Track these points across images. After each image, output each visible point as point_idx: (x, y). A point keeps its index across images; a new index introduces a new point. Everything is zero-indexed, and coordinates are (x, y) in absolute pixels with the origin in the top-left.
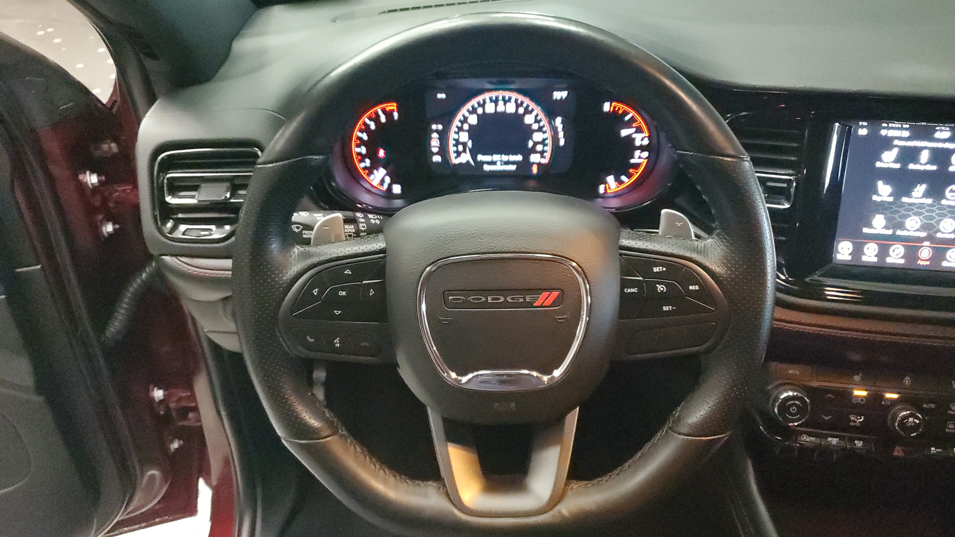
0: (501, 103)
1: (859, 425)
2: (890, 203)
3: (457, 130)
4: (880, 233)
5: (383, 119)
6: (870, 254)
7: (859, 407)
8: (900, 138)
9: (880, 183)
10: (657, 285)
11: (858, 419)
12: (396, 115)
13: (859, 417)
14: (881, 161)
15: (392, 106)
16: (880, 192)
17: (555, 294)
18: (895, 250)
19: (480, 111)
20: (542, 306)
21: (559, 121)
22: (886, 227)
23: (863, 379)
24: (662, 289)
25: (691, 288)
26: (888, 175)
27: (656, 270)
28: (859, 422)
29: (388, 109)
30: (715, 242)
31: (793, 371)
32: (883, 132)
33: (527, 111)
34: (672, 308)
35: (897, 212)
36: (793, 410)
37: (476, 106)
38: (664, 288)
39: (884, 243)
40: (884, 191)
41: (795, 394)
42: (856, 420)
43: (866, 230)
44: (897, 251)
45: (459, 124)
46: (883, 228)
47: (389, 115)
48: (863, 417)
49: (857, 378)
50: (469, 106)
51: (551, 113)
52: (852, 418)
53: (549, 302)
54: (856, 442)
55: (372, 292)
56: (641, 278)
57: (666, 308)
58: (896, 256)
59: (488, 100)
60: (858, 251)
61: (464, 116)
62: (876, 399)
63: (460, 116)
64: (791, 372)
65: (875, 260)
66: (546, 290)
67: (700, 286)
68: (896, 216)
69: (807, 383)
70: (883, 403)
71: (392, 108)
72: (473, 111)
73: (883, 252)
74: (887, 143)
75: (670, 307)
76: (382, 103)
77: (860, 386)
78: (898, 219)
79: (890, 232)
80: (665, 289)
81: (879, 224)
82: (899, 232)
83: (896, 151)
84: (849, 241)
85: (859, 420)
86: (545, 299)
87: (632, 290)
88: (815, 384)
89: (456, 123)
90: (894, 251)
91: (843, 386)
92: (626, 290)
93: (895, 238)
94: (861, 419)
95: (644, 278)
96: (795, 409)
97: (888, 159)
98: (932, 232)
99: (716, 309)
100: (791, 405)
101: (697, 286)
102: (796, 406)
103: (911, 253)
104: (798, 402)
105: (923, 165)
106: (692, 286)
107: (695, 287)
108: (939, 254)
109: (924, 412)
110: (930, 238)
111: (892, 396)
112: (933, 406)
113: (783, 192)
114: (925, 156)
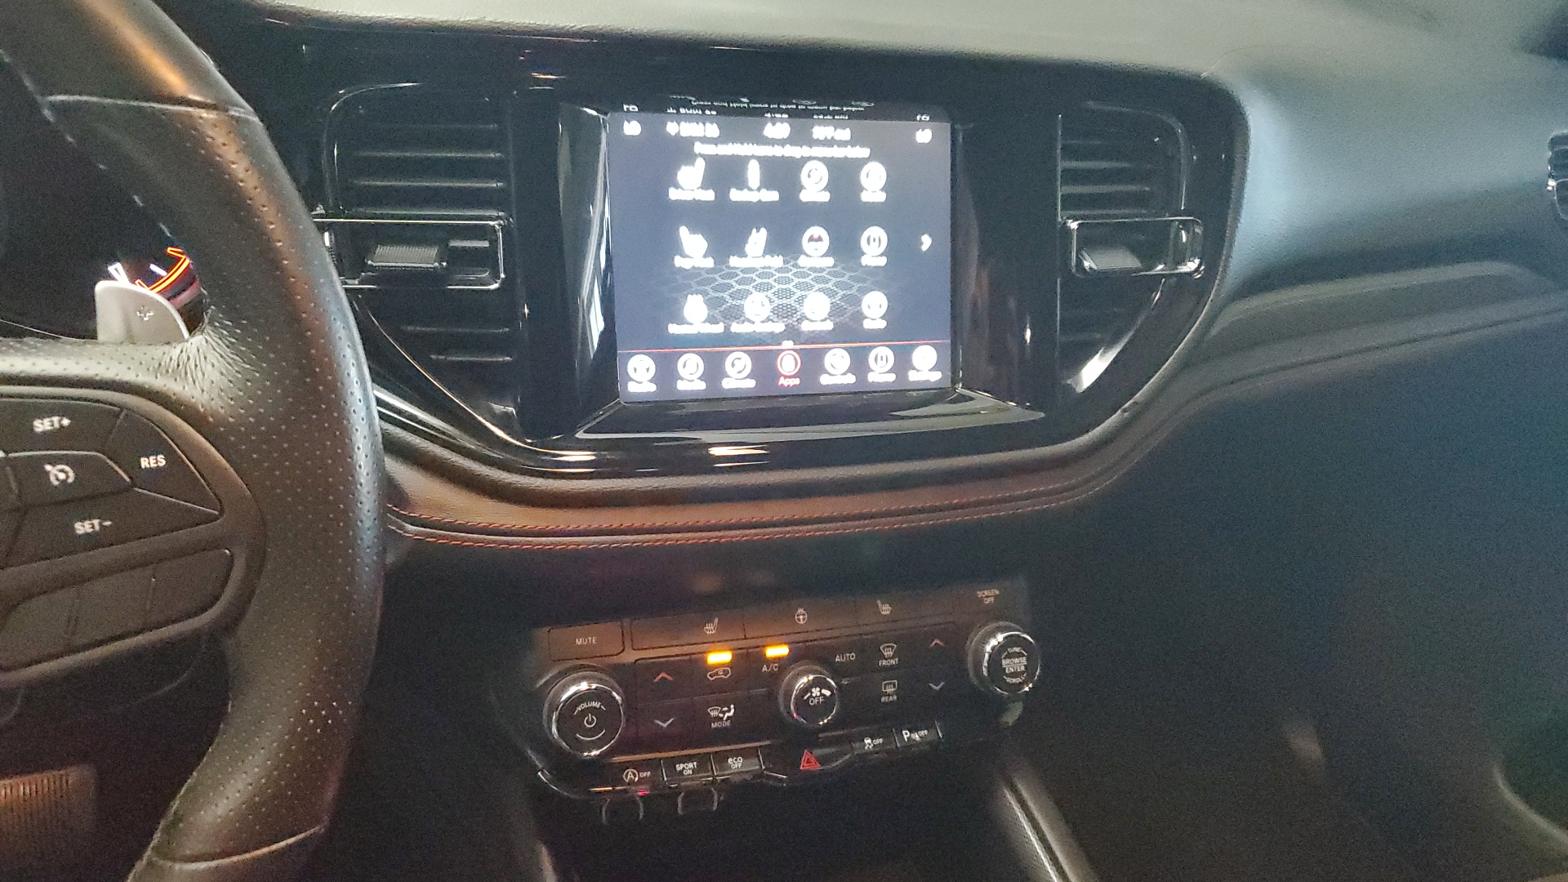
1: (728, 724)
2: (709, 271)
4: (702, 332)
6: (690, 376)
7: (722, 689)
8: (705, 140)
9: (683, 231)
10: (48, 467)
11: (724, 713)
13: (726, 709)
14: (677, 186)
16: (687, 251)
18: (735, 362)
22: (712, 320)
23: (721, 628)
24: (61, 476)
25: (144, 462)
26: (695, 215)
27: (41, 425)
28: (728, 718)
30: (207, 341)
31: (585, 638)
32: (672, 128)
34: (100, 524)
35: (726, 287)
36: (590, 721)
38: (67, 473)
39: (713, 350)
40: (693, 250)
41: (594, 686)
42: (721, 715)
43: (673, 329)
44: (739, 365)
46: (704, 322)
48: (732, 706)
49: (710, 629)
52: (714, 714)
54: (730, 760)
57: (83, 528)
58: (738, 375)
60: (666, 372)
64: (579, 642)
65: (701, 386)
67: (170, 455)
68: (726, 295)
69: (615, 660)
70: (765, 669)
73: (714, 370)
74: (682, 151)
75: (96, 522)
77: (717, 642)
78: (731, 302)
79: (719, 328)
80: (71, 474)
81: (695, 317)
82: (736, 328)
83: (700, 164)
84: (644, 354)
85: (727, 715)
88: (630, 657)
90: (733, 365)
91: (687, 649)
93: (730, 340)
94: (729, 711)
95: (6, 453)
96: (593, 719)
97: (689, 185)
98: (792, 321)
99: (222, 512)
100: (584, 713)
101: (161, 458)
102: (593, 710)
103: (764, 365)
104: (596, 704)
105: (754, 192)
106: (146, 459)
107: (156, 459)
108: (812, 362)
109: (837, 672)
110: (792, 333)
111: (777, 651)
112: (852, 656)
113: (484, 259)
114: (754, 173)
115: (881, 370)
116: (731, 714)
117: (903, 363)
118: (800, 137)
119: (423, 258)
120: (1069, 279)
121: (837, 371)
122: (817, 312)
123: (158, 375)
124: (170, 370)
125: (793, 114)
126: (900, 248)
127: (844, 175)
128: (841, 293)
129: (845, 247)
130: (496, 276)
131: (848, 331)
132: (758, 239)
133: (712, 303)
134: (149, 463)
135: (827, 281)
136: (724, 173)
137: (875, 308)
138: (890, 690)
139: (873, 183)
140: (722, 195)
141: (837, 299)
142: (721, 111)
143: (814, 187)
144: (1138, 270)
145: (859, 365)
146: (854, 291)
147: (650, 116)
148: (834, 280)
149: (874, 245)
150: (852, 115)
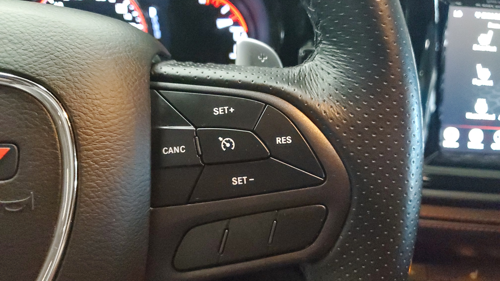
10: (221, 139)
16: (480, 76)
22: (489, 113)
24: (228, 145)
25: (278, 140)
27: (218, 111)
34: (247, 180)
38: (231, 143)
56: (192, 128)
57: (236, 181)
67: (295, 137)
75: (245, 178)
80: (234, 144)
87: (177, 150)
92: (166, 151)
95: (196, 127)
99: (325, 179)
101: (289, 138)
106: (280, 138)
107: (286, 139)
123: (290, 84)
124: (296, 81)
134: (281, 141)
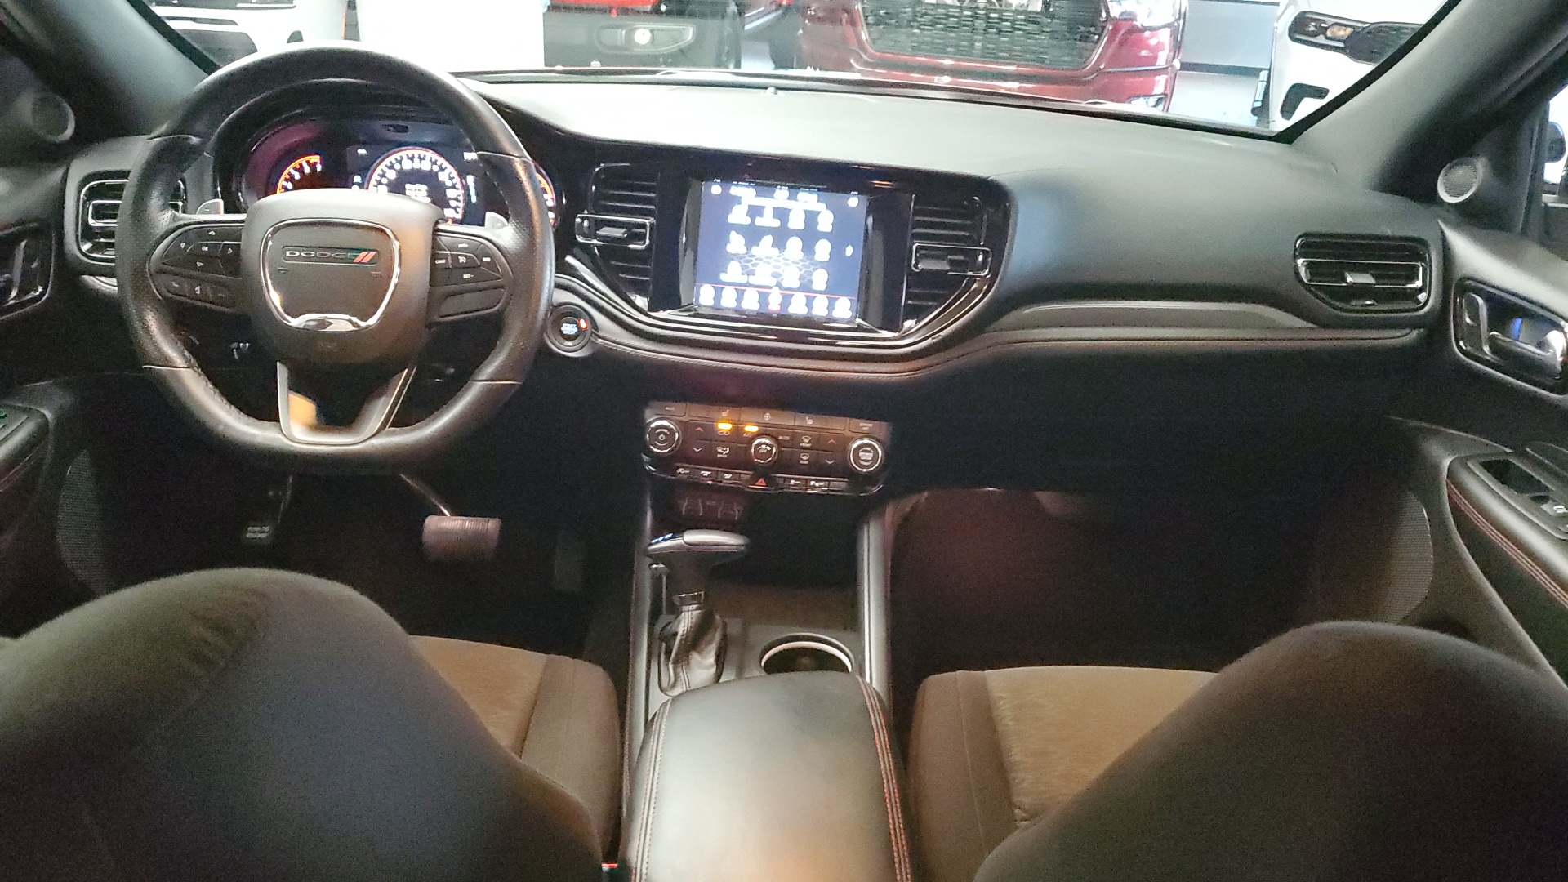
0: (416, 160)
1: (726, 456)
2: (742, 253)
3: (376, 183)
4: (736, 280)
5: (307, 170)
6: (728, 300)
7: (724, 440)
8: (748, 196)
9: (733, 236)
10: (460, 257)
11: (724, 451)
12: (319, 168)
13: (724, 449)
14: (733, 216)
15: (316, 159)
16: (733, 243)
17: (373, 253)
18: (750, 296)
19: (397, 167)
20: (360, 263)
21: (470, 179)
23: (727, 414)
24: (463, 260)
26: (739, 228)
28: (725, 453)
29: (311, 161)
31: (670, 408)
32: (734, 190)
33: (442, 169)
34: (471, 276)
35: (750, 261)
36: (662, 437)
37: (394, 162)
39: (740, 289)
40: (737, 243)
42: (722, 451)
43: (723, 276)
45: (379, 178)
46: (738, 275)
47: (313, 166)
48: (728, 449)
49: (724, 414)
50: (387, 162)
51: (463, 170)
52: (719, 450)
53: (366, 260)
54: (725, 475)
55: (230, 251)
57: (466, 276)
58: (751, 303)
59: (405, 158)
60: (718, 296)
61: (382, 170)
62: (737, 432)
63: (378, 171)
64: (667, 408)
65: (733, 303)
66: (365, 250)
68: (749, 265)
69: (680, 417)
70: (745, 435)
71: (315, 160)
72: (391, 167)
73: (740, 298)
74: (737, 200)
76: (307, 155)
77: (725, 420)
78: (751, 268)
79: (744, 279)
80: (465, 260)
81: (734, 272)
82: (752, 280)
83: (744, 207)
84: (710, 286)
86: (365, 257)
89: (375, 176)
91: (709, 419)
93: (748, 285)
94: (726, 450)
96: (665, 438)
97: (738, 215)
98: (779, 280)
100: (661, 433)
102: (664, 433)
103: (763, 298)
104: (665, 431)
105: (767, 220)
108: (786, 300)
109: (779, 444)
110: (779, 285)
111: (751, 429)
112: (788, 438)
113: (641, 237)
114: (768, 213)
115: (820, 309)
116: (727, 452)
117: (831, 307)
118: (792, 197)
119: (618, 233)
120: (911, 274)
121: (798, 308)
122: (792, 280)
125: (790, 187)
126: (836, 252)
127: (811, 217)
128: (804, 270)
129: (808, 249)
130: (645, 243)
131: (806, 287)
132: (768, 240)
133: (743, 268)
135: (798, 263)
136: (754, 212)
137: (820, 279)
138: (805, 458)
139: (826, 222)
140: (753, 219)
141: (802, 272)
142: (757, 184)
143: (797, 222)
144: (947, 271)
145: (809, 303)
146: (810, 269)
147: (725, 184)
148: (801, 263)
149: (823, 249)
150: (819, 190)
